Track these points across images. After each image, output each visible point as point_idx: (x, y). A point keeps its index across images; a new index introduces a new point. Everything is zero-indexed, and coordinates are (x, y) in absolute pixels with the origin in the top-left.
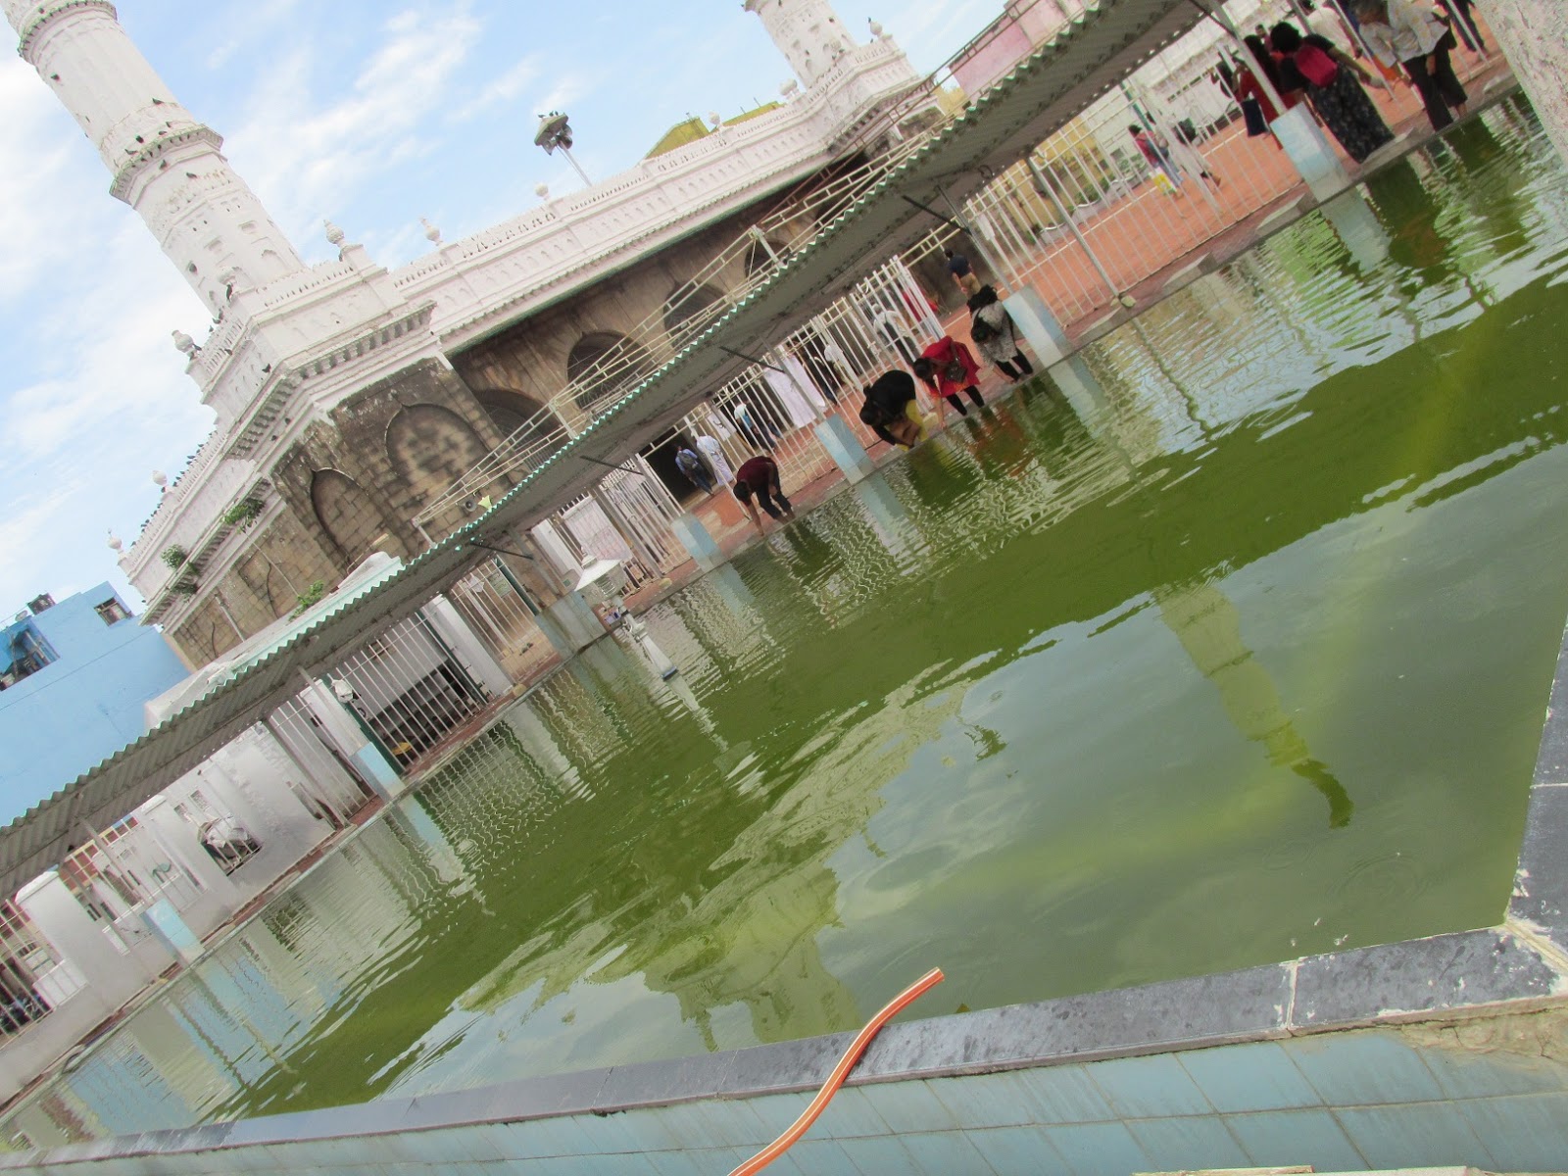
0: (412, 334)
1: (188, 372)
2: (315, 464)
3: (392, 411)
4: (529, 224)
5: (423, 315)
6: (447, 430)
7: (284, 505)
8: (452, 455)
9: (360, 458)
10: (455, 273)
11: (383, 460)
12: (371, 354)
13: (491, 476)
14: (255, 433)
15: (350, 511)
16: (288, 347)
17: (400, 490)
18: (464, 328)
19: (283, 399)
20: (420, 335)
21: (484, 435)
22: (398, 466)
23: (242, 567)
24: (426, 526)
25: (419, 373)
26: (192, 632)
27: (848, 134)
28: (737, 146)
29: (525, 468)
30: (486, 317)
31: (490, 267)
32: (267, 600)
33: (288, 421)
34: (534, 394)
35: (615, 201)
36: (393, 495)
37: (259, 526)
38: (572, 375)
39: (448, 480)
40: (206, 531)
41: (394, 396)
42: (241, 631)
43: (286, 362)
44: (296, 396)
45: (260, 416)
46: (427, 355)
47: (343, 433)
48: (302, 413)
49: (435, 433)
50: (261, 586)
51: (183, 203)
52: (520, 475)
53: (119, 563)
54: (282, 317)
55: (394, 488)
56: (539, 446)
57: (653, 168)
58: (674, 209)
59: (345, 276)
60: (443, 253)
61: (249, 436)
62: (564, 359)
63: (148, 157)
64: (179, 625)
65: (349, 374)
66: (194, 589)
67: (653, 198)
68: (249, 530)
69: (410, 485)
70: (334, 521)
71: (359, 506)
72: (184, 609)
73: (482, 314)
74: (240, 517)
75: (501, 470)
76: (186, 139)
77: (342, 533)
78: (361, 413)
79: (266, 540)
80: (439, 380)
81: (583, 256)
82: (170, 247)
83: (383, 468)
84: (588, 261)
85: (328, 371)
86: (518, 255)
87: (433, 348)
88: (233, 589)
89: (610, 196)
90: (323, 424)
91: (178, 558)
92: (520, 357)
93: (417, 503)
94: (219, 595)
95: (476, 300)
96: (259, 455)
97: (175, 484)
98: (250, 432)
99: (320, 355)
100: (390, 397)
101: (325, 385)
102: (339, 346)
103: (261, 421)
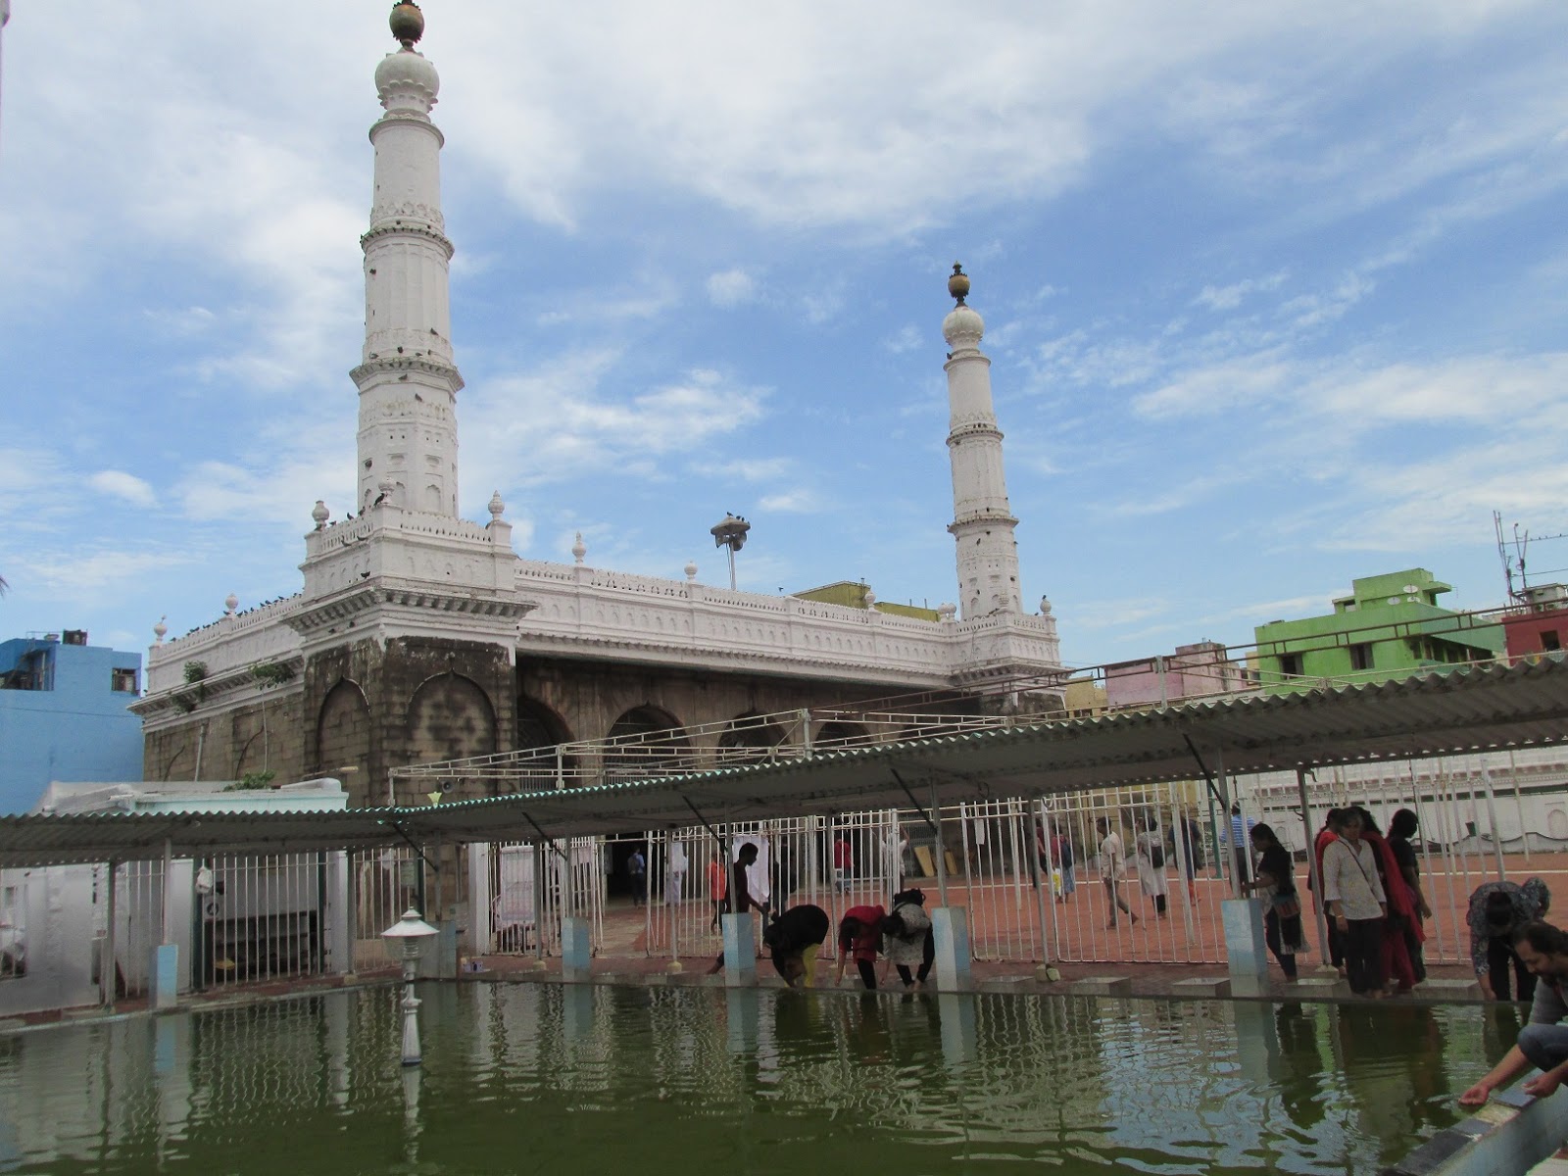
0: (501, 618)
1: (308, 538)
2: (348, 672)
3: (440, 668)
4: (662, 590)
5: (520, 610)
6: (474, 713)
7: (302, 689)
8: (464, 736)
9: (387, 691)
10: (575, 591)
11: (403, 705)
12: (455, 614)
13: (483, 773)
14: (321, 618)
15: (348, 728)
16: (393, 568)
17: (399, 738)
18: (552, 639)
19: (360, 605)
20: (507, 623)
21: (502, 736)
22: (412, 716)
23: (240, 715)
24: (397, 781)
25: (486, 653)
26: (163, 741)
27: (974, 675)
28: (875, 630)
29: (517, 785)
30: (575, 641)
31: (607, 604)
32: (239, 756)
33: (352, 625)
34: (572, 727)
35: (745, 613)
36: (389, 737)
37: (278, 691)
38: (615, 731)
39: (445, 754)
40: (235, 667)
41: (451, 658)
42: (201, 768)
43: (384, 580)
44: (371, 609)
45: (334, 606)
46: (501, 642)
47: (385, 661)
48: (367, 625)
49: (463, 709)
50: (242, 742)
51: (397, 413)
52: (508, 788)
53: (151, 648)
54: (407, 543)
55: (393, 733)
56: (541, 773)
57: (794, 608)
58: (790, 649)
59: (481, 542)
60: (577, 570)
61: (314, 617)
62: (618, 713)
63: (396, 365)
64: (157, 729)
65: (426, 618)
66: (191, 708)
67: (778, 630)
68: (266, 690)
69: (410, 738)
70: (330, 728)
71: (358, 730)
72: (170, 719)
73: (574, 636)
74: (266, 675)
75: (495, 773)
76: (434, 370)
77: (330, 741)
78: (413, 654)
79: (275, 706)
80: (497, 668)
81: (690, 641)
82: (364, 438)
83: (398, 710)
84: (691, 647)
85: (412, 606)
86: (637, 608)
87: (509, 640)
88: (220, 728)
89: (744, 607)
90: (376, 645)
91: (197, 673)
92: (582, 689)
93: (405, 757)
94: (206, 726)
95: (577, 623)
96: (312, 637)
97: (240, 615)
98: (318, 615)
99: (414, 590)
100: (447, 657)
101: (399, 615)
102: (434, 592)
103: (331, 611)
